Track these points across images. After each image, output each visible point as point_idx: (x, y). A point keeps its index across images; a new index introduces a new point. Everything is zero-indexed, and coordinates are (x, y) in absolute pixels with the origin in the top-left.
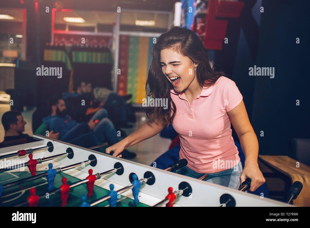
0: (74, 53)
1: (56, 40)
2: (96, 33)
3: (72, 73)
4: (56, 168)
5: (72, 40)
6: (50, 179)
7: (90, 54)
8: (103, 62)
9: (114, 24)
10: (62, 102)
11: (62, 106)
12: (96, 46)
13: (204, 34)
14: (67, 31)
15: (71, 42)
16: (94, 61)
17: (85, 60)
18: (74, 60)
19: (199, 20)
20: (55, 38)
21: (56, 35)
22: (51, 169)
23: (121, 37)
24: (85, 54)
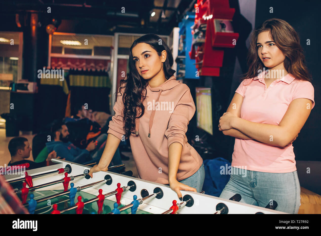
0: (71, 77)
1: (54, 63)
2: (93, 56)
3: (69, 97)
4: (76, 187)
5: (69, 63)
6: (72, 197)
7: (88, 77)
8: (101, 86)
9: (112, 48)
10: (65, 127)
11: (65, 131)
12: (94, 70)
13: (202, 61)
14: (63, 55)
15: (68, 66)
16: (92, 85)
17: (83, 84)
18: (71, 84)
19: (196, 48)
20: (52, 62)
21: (53, 58)
22: (72, 188)
23: (119, 60)
24: (83, 77)
